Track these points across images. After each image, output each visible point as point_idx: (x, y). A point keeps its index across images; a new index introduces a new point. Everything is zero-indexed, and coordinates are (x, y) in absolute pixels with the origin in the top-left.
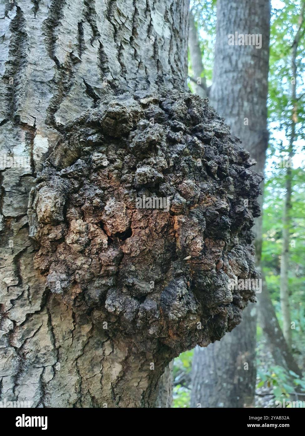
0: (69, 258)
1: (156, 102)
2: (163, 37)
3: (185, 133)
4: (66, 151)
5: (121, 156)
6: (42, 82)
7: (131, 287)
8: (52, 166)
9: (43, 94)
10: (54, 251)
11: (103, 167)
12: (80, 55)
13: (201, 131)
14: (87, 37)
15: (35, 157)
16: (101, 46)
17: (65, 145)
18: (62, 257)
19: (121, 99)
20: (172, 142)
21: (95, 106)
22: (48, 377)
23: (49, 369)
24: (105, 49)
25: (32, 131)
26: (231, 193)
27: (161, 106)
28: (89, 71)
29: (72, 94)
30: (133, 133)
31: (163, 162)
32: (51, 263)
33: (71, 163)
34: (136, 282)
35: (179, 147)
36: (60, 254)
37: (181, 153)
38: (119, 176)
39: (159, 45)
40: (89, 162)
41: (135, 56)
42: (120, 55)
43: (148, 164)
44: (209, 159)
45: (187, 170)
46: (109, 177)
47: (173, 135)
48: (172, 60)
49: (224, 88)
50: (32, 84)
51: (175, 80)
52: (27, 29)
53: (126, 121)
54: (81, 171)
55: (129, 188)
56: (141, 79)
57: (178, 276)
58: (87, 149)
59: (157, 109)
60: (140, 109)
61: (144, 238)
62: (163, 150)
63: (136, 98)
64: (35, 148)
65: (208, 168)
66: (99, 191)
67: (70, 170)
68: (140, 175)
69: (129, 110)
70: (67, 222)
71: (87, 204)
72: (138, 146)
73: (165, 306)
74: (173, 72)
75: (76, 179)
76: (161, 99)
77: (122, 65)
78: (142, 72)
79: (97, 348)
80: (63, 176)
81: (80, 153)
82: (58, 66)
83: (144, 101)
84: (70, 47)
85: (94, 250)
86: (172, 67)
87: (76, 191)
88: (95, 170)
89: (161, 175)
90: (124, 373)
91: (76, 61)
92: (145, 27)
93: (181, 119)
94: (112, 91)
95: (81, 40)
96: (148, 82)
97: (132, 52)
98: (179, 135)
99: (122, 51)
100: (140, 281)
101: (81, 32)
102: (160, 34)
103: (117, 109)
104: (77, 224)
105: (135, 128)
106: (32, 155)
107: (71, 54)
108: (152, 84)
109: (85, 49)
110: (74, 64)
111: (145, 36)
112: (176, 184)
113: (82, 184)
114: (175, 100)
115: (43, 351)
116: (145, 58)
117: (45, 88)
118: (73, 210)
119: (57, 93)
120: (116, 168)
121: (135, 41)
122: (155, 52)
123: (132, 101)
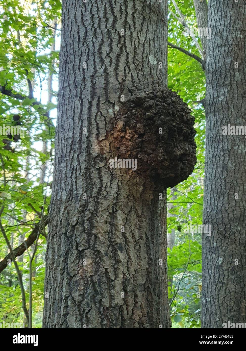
0: (126, 143)
1: (151, 93)
2: (154, 65)
3: (161, 102)
4: (124, 110)
5: (141, 111)
6: (115, 89)
7: (145, 151)
8: (120, 115)
9: (116, 93)
10: (121, 141)
11: (136, 114)
12: (125, 78)
13: (167, 101)
14: (127, 72)
15: (115, 112)
16: (132, 74)
17: (124, 108)
18: (124, 143)
19: (140, 93)
20: (157, 105)
21: (132, 96)
22: (120, 184)
23: (120, 181)
24: (133, 75)
25: (114, 105)
26: (178, 121)
27: (153, 94)
28: (129, 84)
29: (124, 92)
30: (145, 103)
31: (154, 111)
32: (120, 145)
33: (126, 114)
34: (147, 150)
35: (159, 107)
36: (124, 142)
37: (160, 108)
38: (141, 116)
39: (152, 69)
40: (132, 113)
41: (143, 75)
42: (138, 75)
43: (150, 112)
44: (169, 110)
45: (162, 113)
46: (138, 117)
47: (157, 103)
48: (158, 73)
49: (217, 61)
50: (112, 90)
51: (159, 82)
52: (109, 72)
53: (142, 100)
54: (129, 115)
55: (144, 120)
56: (146, 84)
57: (161, 147)
58: (130, 109)
59: (152, 95)
60: (146, 96)
61: (149, 135)
62: (154, 108)
63: (145, 92)
64: (115, 109)
65: (169, 113)
66: (135, 121)
67: (126, 115)
68: (147, 115)
69: (143, 96)
70: (126, 131)
71: (132, 125)
72: (146, 107)
73: (157, 156)
74: (158, 78)
75: (128, 118)
76: (153, 91)
77: (139, 79)
78: (146, 80)
79: (134, 179)
80: (124, 117)
81: (129, 110)
82: (119, 83)
83: (147, 93)
84: (122, 76)
85: (134, 140)
86: (158, 77)
87: (128, 121)
88: (133, 115)
89: (154, 115)
90: (144, 190)
91: (124, 81)
92: (147, 63)
93: (160, 98)
94: (136, 90)
95: (125, 73)
96: (149, 85)
97: (142, 74)
98: (159, 103)
99: (139, 74)
100: (149, 149)
101: (125, 70)
102: (153, 64)
103: (139, 96)
104: (129, 131)
105: (145, 102)
106: (114, 112)
107: (123, 78)
108: (150, 85)
109: (127, 76)
110: (124, 82)
111: (147, 66)
112: (159, 118)
113: (130, 120)
114: (158, 91)
115: (118, 175)
116: (147, 75)
117: (116, 91)
118: (127, 127)
119: (120, 92)
120: (139, 114)
121: (143, 69)
122: (151, 72)
123: (144, 93)
